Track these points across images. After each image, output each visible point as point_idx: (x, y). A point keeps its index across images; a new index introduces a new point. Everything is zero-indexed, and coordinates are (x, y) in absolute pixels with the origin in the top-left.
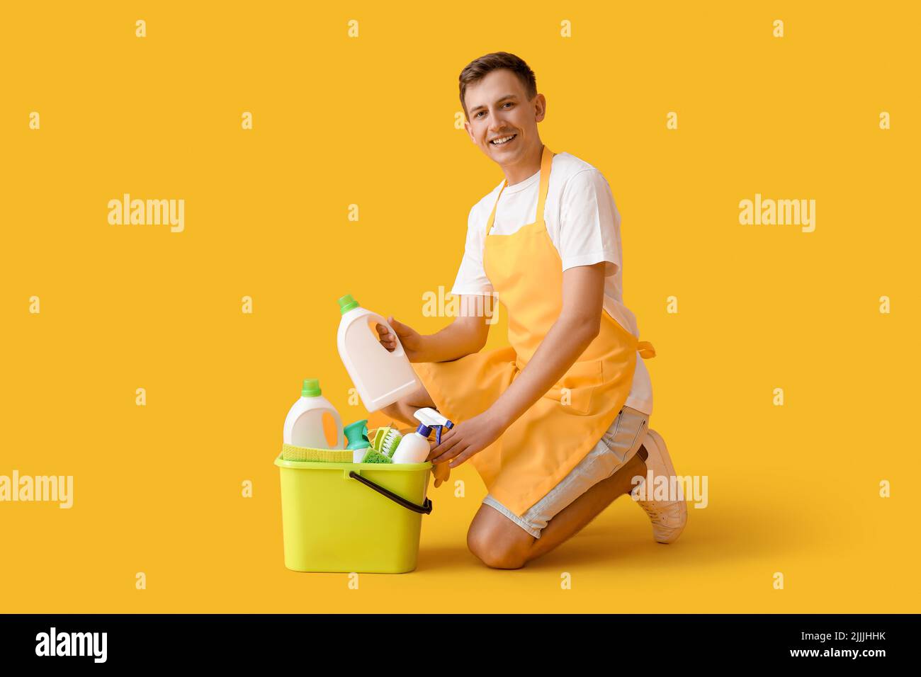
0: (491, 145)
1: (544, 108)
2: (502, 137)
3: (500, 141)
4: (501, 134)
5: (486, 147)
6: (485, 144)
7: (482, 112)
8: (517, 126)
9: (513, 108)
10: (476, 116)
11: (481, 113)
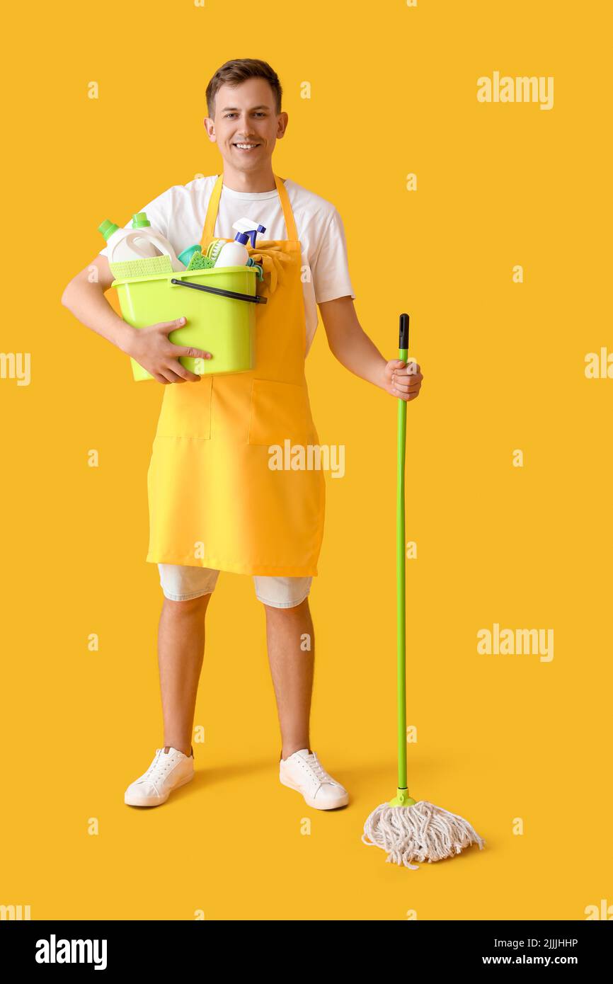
0: (234, 146)
1: (285, 128)
2: (248, 144)
3: (245, 147)
4: (248, 140)
5: (228, 147)
6: (227, 144)
7: (234, 114)
8: (263, 136)
9: (264, 119)
10: (226, 116)
11: (232, 115)
